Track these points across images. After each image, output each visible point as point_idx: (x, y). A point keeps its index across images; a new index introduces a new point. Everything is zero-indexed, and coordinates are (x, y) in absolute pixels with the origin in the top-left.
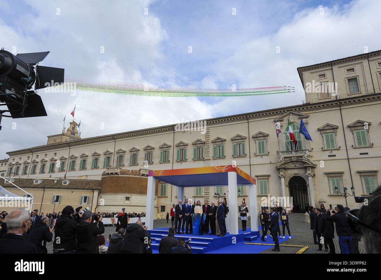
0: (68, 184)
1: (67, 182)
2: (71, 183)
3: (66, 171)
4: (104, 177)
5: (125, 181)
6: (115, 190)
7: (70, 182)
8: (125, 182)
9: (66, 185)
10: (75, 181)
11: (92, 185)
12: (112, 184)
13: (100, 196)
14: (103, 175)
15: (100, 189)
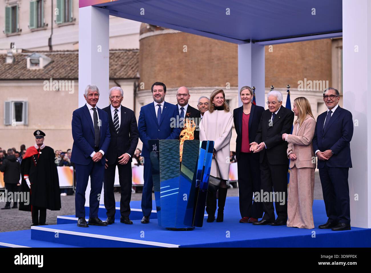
0: (45, 67)
1: (41, 60)
2: (53, 62)
3: (50, 26)
4: (144, 35)
5: (210, 46)
6: (180, 78)
7: (49, 60)
8: (211, 51)
9: (39, 70)
10: (66, 56)
11: (116, 67)
12: (168, 60)
13: (141, 99)
14: (141, 33)
15: (138, 76)
